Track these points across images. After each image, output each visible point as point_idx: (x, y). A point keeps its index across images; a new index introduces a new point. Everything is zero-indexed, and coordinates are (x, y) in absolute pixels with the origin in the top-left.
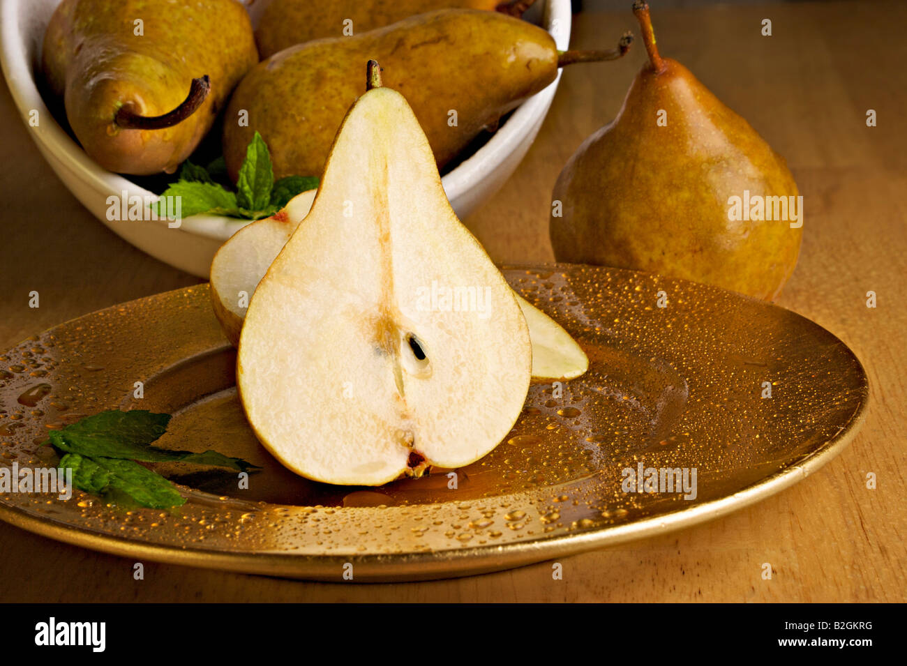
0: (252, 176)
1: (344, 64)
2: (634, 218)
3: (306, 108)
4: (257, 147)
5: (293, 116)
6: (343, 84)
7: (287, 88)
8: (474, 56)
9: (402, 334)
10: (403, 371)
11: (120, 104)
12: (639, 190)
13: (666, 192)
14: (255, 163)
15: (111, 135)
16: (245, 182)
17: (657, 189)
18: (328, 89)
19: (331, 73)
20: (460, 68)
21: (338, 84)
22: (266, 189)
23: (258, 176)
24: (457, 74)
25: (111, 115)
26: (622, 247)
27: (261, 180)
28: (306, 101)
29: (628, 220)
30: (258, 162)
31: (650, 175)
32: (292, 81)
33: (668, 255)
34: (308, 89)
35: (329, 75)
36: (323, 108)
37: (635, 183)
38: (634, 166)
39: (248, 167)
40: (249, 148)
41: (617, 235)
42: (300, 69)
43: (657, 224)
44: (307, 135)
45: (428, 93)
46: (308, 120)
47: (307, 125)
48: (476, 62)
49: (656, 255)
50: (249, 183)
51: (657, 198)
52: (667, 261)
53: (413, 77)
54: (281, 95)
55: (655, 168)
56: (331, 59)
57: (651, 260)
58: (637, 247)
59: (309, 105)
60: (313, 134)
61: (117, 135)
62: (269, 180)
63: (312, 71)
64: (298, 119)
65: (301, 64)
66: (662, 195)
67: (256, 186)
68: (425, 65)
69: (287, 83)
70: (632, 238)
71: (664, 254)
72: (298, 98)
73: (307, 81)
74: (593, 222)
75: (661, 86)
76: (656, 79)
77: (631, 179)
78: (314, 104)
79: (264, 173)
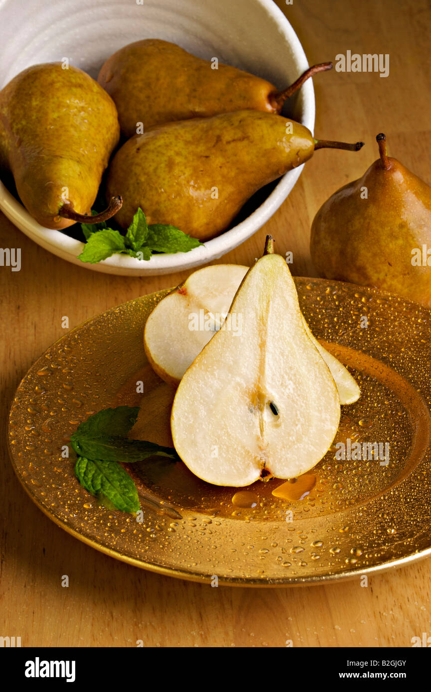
0: (135, 230)
1: (184, 152)
2: (369, 255)
3: (164, 184)
4: (139, 216)
5: (156, 189)
6: (186, 168)
7: (151, 169)
8: (266, 150)
9: (266, 401)
10: (264, 422)
11: (62, 204)
12: (373, 238)
13: (389, 240)
14: (137, 224)
15: (57, 221)
16: (131, 234)
17: (384, 238)
18: (176, 171)
19: (178, 159)
20: (257, 157)
21: (183, 168)
22: (143, 236)
23: (138, 230)
24: (254, 160)
25: (57, 211)
26: (361, 271)
27: (140, 232)
28: (164, 179)
29: (365, 255)
30: (139, 223)
31: (380, 229)
32: (154, 165)
33: (388, 276)
34: (164, 171)
35: (177, 161)
36: (175, 184)
37: (370, 233)
38: (369, 223)
39: (133, 226)
40: (134, 217)
41: (359, 263)
42: (157, 156)
43: (383, 259)
44: (165, 201)
45: (237, 171)
46: (165, 192)
47: (165, 195)
48: (266, 153)
49: (382, 276)
50: (132, 233)
51: (383, 243)
52: (388, 279)
53: (228, 162)
54: (147, 174)
55: (383, 225)
56: (176, 149)
57: (378, 279)
58: (370, 271)
59: (166, 182)
60: (169, 200)
61: (60, 221)
62: (145, 232)
63: (166, 158)
64: (160, 191)
65: (158, 152)
66: (386, 241)
67: (136, 235)
68: (235, 155)
69: (150, 166)
70: (368, 266)
71: (386, 275)
72: (159, 177)
73: (163, 165)
74: (342, 253)
75: (388, 178)
76: (385, 173)
77: (368, 230)
78: (169, 182)
79: (142, 229)
